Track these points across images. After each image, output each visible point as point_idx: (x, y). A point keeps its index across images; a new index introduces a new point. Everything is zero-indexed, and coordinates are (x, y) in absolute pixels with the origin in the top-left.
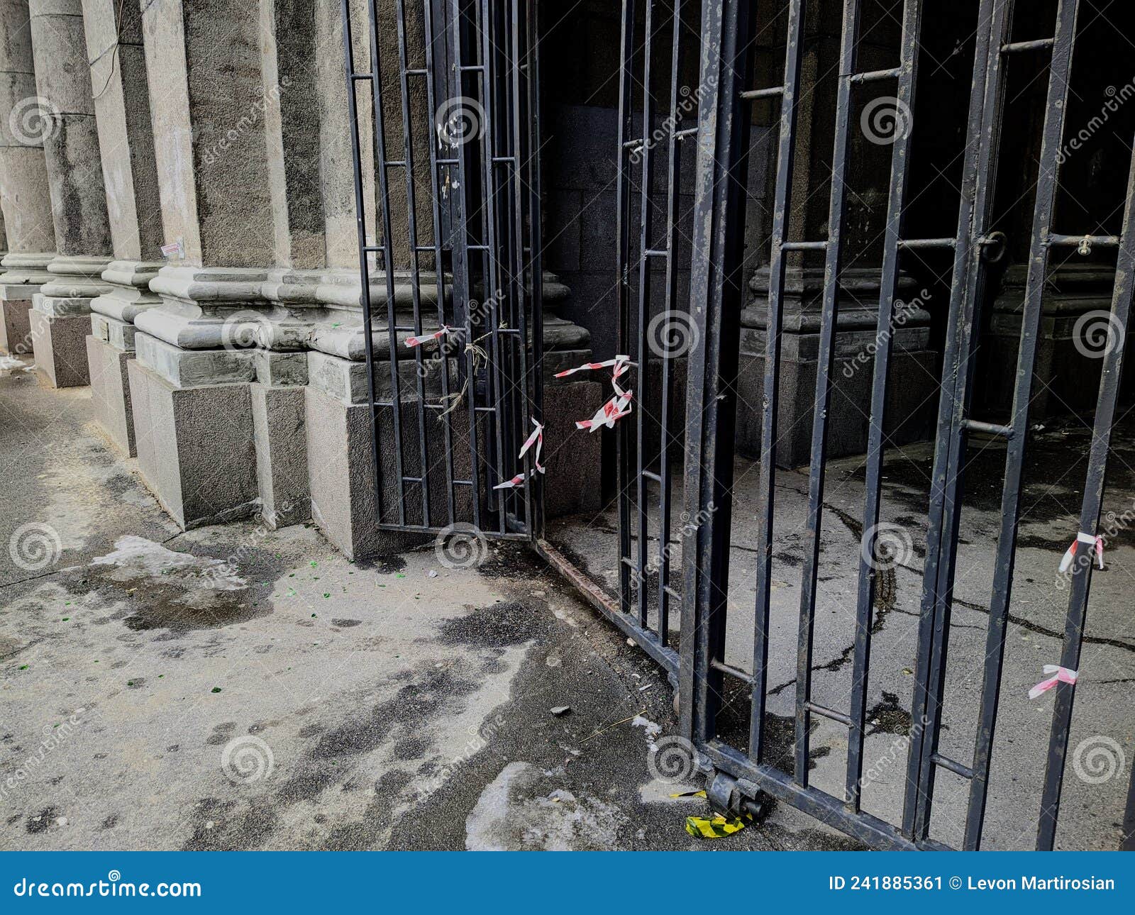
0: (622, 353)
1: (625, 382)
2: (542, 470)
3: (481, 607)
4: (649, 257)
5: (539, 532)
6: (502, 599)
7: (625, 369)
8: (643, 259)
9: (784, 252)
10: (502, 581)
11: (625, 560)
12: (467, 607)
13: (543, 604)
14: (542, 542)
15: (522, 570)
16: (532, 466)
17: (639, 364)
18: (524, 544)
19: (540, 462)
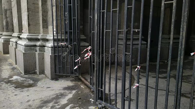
0: (90, 46)
1: (90, 50)
2: (80, 65)
3: (70, 85)
4: (93, 32)
5: (80, 74)
6: (73, 84)
7: (90, 48)
8: (92, 33)
9: (106, 31)
10: (74, 82)
11: (91, 77)
12: (68, 86)
13: (80, 85)
14: (80, 76)
15: (77, 81)
16: (79, 64)
17: (92, 48)
18: (77, 76)
19: (80, 63)
